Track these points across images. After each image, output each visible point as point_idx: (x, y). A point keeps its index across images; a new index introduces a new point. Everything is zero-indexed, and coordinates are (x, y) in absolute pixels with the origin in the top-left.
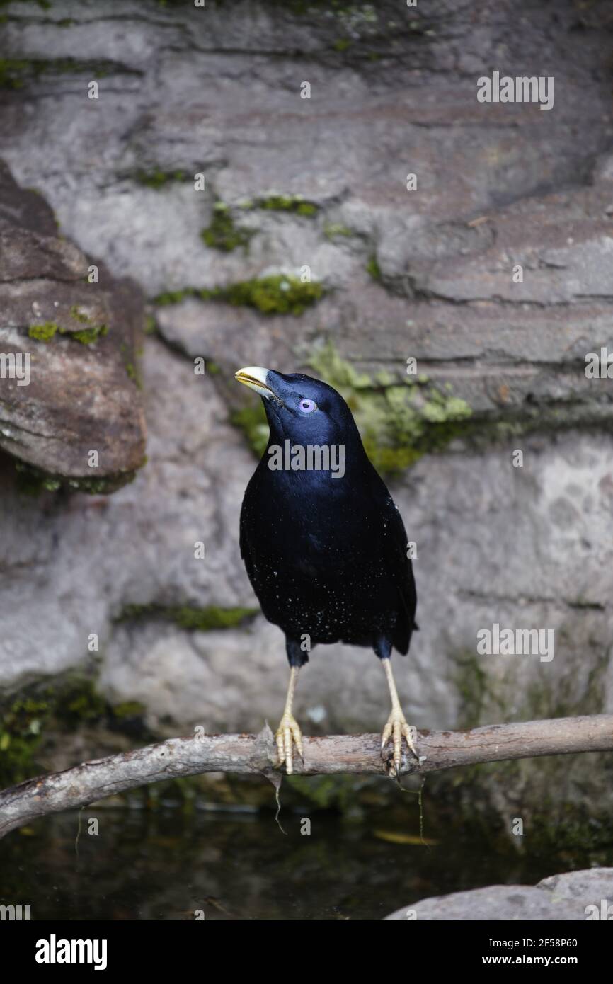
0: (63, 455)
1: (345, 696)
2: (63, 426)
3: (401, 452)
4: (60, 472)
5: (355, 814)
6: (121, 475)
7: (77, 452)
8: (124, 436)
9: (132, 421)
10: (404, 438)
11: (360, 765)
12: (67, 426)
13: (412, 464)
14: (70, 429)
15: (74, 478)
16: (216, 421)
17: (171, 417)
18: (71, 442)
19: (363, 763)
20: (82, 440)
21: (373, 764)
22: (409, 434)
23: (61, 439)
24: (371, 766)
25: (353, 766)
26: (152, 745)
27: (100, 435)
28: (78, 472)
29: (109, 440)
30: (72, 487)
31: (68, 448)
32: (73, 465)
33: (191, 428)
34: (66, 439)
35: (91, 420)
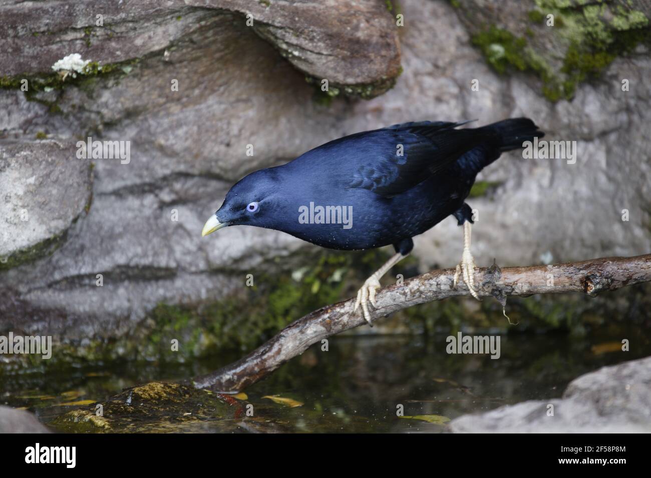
0: (338, 69)
1: (567, 244)
2: (338, 46)
3: (598, 57)
4: (337, 81)
5: (580, 330)
6: (383, 82)
7: (349, 65)
8: (383, 53)
9: (389, 41)
10: (599, 45)
11: (564, 286)
12: (341, 46)
13: (608, 65)
14: (342, 49)
15: (349, 85)
16: (461, 43)
17: (426, 42)
18: (344, 59)
19: (567, 284)
20: (352, 57)
21: (574, 285)
22: (603, 42)
23: (336, 56)
24: (573, 286)
25: (560, 286)
26: (410, 279)
27: (366, 52)
28: (350, 80)
29: (372, 55)
30: (347, 92)
31: (342, 63)
32: (347, 75)
33: (442, 50)
34: (340, 56)
35: (358, 41)
